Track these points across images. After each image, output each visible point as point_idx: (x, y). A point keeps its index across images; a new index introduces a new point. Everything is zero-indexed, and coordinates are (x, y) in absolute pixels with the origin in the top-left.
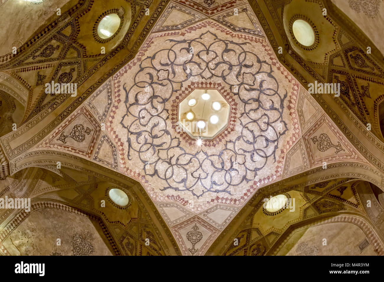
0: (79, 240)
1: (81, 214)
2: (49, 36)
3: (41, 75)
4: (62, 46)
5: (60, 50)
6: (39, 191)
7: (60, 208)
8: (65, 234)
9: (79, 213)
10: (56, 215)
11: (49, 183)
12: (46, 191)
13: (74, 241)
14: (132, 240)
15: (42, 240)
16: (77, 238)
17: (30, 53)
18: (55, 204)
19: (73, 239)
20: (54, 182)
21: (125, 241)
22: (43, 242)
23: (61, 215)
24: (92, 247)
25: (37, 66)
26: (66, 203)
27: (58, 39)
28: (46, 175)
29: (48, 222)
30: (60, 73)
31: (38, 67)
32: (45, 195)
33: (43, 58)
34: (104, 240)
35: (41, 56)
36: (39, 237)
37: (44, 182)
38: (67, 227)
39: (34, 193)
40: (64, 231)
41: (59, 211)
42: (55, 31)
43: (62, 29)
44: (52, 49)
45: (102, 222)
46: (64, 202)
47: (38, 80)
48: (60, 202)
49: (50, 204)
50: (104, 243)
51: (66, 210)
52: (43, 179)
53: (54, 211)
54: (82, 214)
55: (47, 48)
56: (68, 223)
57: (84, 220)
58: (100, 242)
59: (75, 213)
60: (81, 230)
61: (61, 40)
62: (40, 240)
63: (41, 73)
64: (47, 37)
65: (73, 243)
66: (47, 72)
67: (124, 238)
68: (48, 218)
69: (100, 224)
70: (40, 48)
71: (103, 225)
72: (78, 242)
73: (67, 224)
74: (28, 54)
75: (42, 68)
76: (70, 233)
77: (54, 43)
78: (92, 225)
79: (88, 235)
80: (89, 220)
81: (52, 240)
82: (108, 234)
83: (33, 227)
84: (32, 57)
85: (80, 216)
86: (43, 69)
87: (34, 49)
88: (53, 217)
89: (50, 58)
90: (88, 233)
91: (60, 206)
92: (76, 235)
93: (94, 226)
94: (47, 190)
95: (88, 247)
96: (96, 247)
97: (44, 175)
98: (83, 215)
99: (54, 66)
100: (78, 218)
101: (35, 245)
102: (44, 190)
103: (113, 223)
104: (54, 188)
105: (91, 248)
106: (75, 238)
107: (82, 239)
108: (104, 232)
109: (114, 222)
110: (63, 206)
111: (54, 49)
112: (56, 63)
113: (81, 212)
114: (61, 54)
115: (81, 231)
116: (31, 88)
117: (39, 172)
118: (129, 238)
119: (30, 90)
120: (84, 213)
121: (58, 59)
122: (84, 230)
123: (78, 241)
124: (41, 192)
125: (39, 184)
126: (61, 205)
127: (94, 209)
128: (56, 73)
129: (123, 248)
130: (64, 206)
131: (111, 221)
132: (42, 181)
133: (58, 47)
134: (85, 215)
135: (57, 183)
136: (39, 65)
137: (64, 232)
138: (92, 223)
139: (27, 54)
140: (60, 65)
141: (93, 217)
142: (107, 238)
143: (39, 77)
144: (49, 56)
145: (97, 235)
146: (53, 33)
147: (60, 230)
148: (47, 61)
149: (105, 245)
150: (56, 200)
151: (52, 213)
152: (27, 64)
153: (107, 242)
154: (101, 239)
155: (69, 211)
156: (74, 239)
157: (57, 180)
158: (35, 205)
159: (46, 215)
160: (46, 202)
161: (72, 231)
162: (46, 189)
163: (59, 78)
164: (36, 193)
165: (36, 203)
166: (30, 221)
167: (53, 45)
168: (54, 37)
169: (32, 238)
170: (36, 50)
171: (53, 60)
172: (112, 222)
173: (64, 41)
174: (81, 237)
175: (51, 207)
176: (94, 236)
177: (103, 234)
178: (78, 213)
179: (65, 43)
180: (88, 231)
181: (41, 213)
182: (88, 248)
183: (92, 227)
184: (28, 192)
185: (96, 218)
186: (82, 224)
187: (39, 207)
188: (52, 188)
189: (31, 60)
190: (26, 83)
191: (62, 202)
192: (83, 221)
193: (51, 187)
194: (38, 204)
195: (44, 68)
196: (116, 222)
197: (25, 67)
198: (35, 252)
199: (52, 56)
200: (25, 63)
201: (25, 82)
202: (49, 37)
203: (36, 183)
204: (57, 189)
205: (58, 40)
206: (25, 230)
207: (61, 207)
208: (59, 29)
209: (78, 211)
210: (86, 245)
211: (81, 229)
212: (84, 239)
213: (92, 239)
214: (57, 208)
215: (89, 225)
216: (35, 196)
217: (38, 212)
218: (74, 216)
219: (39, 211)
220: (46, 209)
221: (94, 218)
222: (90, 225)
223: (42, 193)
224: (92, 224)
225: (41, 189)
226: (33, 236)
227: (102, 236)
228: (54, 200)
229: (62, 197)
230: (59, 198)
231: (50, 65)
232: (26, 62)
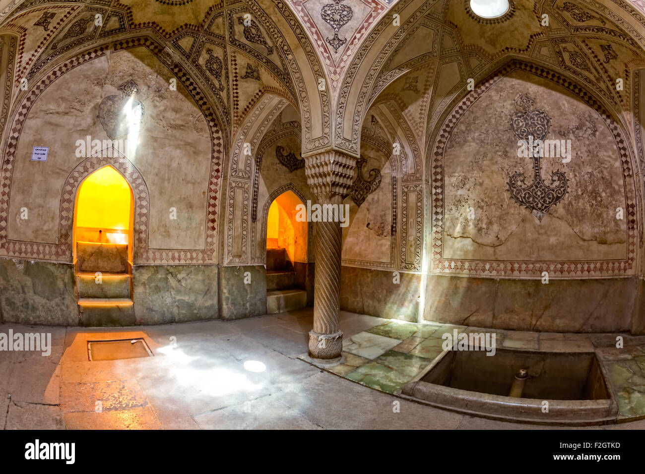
0: (522, 122)
1: (491, 84)
2: (193, 71)
3: (247, 73)
4: (208, 46)
5: (212, 47)
6: (420, 127)
7: (464, 110)
8: (499, 135)
9: (487, 85)
10: (469, 125)
11: (416, 100)
12: (426, 113)
13: (517, 130)
14: (570, 46)
15: (483, 182)
16: (517, 123)
17: (215, 97)
18: (454, 113)
19: (514, 129)
20: (416, 90)
21: (566, 56)
22: (487, 182)
23: (473, 116)
24: (543, 113)
25: (233, 81)
26: (461, 93)
27: (197, 55)
28: (400, 99)
29: (470, 146)
30: (244, 40)
31: (235, 79)
32: (432, 120)
33: (224, 72)
34: (546, 86)
35: (220, 76)
36: (477, 182)
37: (410, 108)
38: (493, 121)
39: (419, 136)
40: (496, 132)
41: (467, 113)
42: (186, 64)
43: (183, 53)
44: (212, 60)
45: (520, 62)
46: (459, 95)
47: (253, 77)
48: (455, 102)
49: (450, 121)
50: (550, 91)
51: (471, 102)
52: (404, 107)
53: (462, 123)
54: (491, 82)
55: (211, 70)
56: (490, 116)
57: (501, 86)
58: (545, 96)
59: (483, 91)
60: (511, 104)
61: (199, 48)
62: (481, 184)
63: (243, 73)
64: (195, 74)
65: (518, 135)
66: (243, 63)
67: (559, 53)
68: (465, 141)
69: (520, 68)
70: (209, 81)
71: (526, 65)
72: (522, 126)
73: (490, 118)
74: (216, 100)
75: (236, 73)
76: (504, 126)
77: (203, 59)
78: (515, 82)
79: (525, 101)
80: (506, 79)
81: (493, 164)
82: (542, 71)
83: (460, 178)
84: (221, 93)
85: (493, 87)
86: (237, 71)
87: (210, 92)
88: (469, 131)
89: (222, 61)
90: (521, 98)
91: (461, 108)
92: (512, 120)
93: (518, 79)
94: (425, 110)
95: (537, 120)
96: (547, 109)
97: (400, 101)
98: (494, 82)
99: (234, 53)
100: (493, 93)
101: (480, 201)
102: (423, 116)
103: (530, 46)
104: (426, 95)
105: (542, 117)
106: (515, 126)
107: (523, 116)
108: (536, 74)
109: (529, 44)
110: (464, 103)
111: (212, 57)
112: (230, 49)
113: (487, 81)
114: (218, 44)
115: (512, 107)
116: (261, 89)
117: (392, 109)
118: (564, 45)
119: (265, 90)
120: (492, 78)
121: (225, 47)
122: (514, 100)
123: (521, 124)
124: (423, 123)
125: (410, 118)
126: (461, 104)
127: (492, 57)
128: (243, 47)
129: (574, 72)
130: (465, 100)
131: (524, 47)
132: (406, 111)
133: (209, 51)
134: (496, 78)
135: (420, 86)
136: (231, 77)
137: (497, 134)
138: (512, 77)
139: (215, 103)
140: (233, 42)
141: (505, 69)
142: (547, 77)
143: (248, 77)
144: (221, 62)
145: (532, 88)
146: (188, 66)
147: (490, 137)
148: (226, 65)
149: (554, 93)
150: (449, 107)
151: (463, 127)
152: (229, 98)
153: (551, 84)
154: (542, 88)
155: (475, 98)
156: (516, 129)
157: (415, 84)
158: (438, 147)
159: (460, 140)
160: (444, 127)
161: (504, 119)
162: (423, 112)
163: (250, 41)
164: (420, 133)
165: (437, 144)
166: (451, 176)
167: (205, 60)
168: (195, 62)
169: (470, 195)
170: (212, 86)
171: (225, 56)
172: (528, 47)
173: (201, 44)
174: (519, 114)
175: (454, 123)
176: (532, 95)
177: (537, 78)
178: (487, 88)
179: (203, 42)
180: (518, 96)
181: (453, 146)
182: (540, 122)
183: (518, 85)
184: (413, 146)
185: (509, 66)
186: (504, 94)
187: (444, 143)
188: (425, 99)
189: (223, 94)
190: (253, 98)
191: (456, 98)
192: (502, 90)
193: (423, 102)
194: (440, 142)
195: (236, 69)
196: (530, 41)
197: (232, 103)
198: (486, 213)
199: (221, 58)
200: (228, 103)
201: (252, 100)
202: (196, 71)
203: (406, 122)
204: (430, 92)
205: (199, 53)
206: (456, 196)
207: (465, 107)
208: (184, 58)
209: (483, 84)
210: (534, 120)
211: (509, 102)
212: (525, 113)
213: (534, 101)
214: (461, 115)
215: (512, 87)
216: (424, 138)
217: (449, 150)
218: (486, 97)
219: (449, 148)
220: (453, 133)
221: (509, 69)
222: (513, 85)
223: (426, 124)
224: (514, 80)
225: (419, 120)
226: (469, 190)
227: (539, 84)
228: (446, 110)
229: (450, 93)
230: (449, 100)
231: (233, 58)
232: (225, 101)
